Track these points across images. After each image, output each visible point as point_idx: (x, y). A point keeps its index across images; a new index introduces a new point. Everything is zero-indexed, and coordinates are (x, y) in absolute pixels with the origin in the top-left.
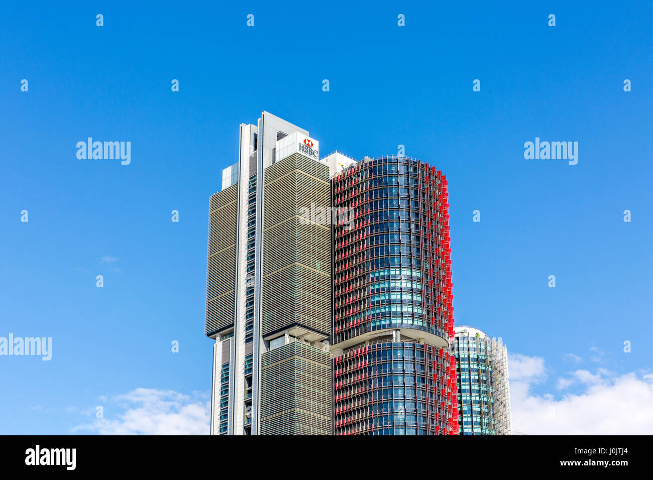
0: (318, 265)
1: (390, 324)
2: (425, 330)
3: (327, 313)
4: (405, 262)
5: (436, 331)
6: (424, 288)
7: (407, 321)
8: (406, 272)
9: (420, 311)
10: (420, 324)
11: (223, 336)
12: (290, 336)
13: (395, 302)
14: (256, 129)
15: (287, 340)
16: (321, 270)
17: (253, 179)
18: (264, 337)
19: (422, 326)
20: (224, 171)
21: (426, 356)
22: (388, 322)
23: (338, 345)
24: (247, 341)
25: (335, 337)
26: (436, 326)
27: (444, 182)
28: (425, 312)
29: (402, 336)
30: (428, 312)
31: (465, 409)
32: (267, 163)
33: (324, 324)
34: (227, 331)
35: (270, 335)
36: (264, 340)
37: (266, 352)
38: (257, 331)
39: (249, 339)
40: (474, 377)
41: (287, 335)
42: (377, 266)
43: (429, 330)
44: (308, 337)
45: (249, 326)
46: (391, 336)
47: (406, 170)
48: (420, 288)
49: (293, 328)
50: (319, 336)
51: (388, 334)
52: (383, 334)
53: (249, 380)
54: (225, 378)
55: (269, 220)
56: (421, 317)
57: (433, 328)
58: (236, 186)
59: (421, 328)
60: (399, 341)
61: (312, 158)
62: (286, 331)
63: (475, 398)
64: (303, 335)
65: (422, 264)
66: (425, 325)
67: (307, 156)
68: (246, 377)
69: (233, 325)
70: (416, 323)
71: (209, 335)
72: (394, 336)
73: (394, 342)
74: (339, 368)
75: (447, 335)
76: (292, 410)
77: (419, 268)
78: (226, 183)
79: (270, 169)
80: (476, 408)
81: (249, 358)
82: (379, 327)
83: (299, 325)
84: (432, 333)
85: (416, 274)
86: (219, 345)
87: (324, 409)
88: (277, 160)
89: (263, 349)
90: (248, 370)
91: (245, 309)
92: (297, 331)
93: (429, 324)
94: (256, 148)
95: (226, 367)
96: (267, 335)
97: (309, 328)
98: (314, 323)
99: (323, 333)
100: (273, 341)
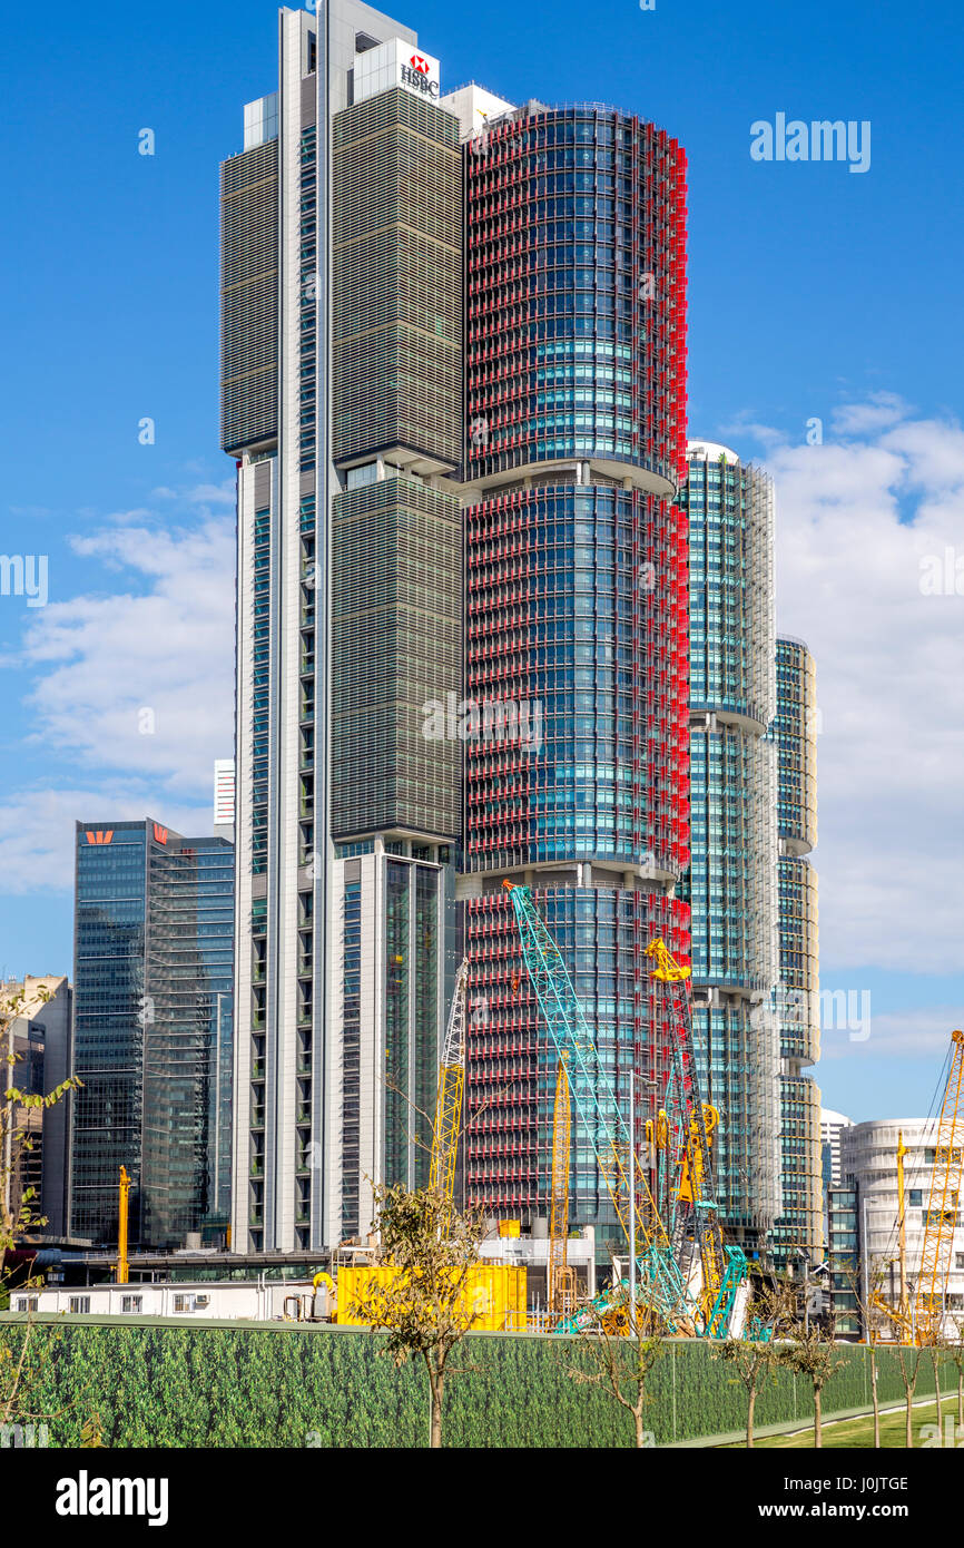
0: (438, 326)
1: (572, 450)
2: (635, 464)
3: (456, 421)
4: (602, 328)
5: (655, 465)
6: (636, 382)
7: (604, 446)
8: (604, 349)
9: (627, 427)
10: (627, 451)
11: (256, 455)
12: (386, 463)
13: (582, 407)
14: (313, 22)
15: (382, 472)
16: (442, 335)
17: (308, 134)
18: (336, 462)
19: (630, 456)
21: (636, 512)
22: (568, 446)
23: (474, 482)
24: (303, 468)
25: (469, 467)
26: (655, 455)
27: (681, 162)
28: (636, 429)
29: (594, 474)
30: (642, 427)
32: (338, 104)
33: (449, 444)
34: (265, 444)
35: (348, 460)
36: (336, 469)
37: (340, 491)
38: (323, 449)
39: (307, 464)
40: (714, 538)
41: (380, 463)
42: (551, 334)
43: (643, 464)
44: (418, 467)
45: (307, 439)
46: (573, 473)
47: (610, 136)
48: (628, 381)
49: (393, 449)
50: (437, 466)
51: (567, 467)
52: (559, 468)
53: (309, 543)
54: (262, 538)
55: (344, 228)
56: (629, 437)
57: (650, 459)
58: (274, 146)
59: (629, 459)
60: (587, 483)
61: (426, 97)
62: (378, 455)
63: (713, 578)
64: (409, 464)
65: (635, 333)
66: (637, 454)
67: (418, 93)
68: (302, 537)
69: (275, 434)
70: (619, 449)
71: (227, 450)
72: (579, 473)
73: (579, 484)
74: (476, 528)
75: (674, 471)
76: (391, 606)
77: (629, 342)
78: (253, 136)
79: (342, 117)
80: (714, 598)
81: (307, 503)
82: (551, 455)
83: (403, 444)
84: (649, 469)
85: (623, 353)
86: (249, 471)
87: (449, 604)
88: (357, 100)
89: (335, 488)
90: (307, 522)
91: (298, 405)
92: (400, 455)
93: (642, 451)
94: (312, 65)
95: (262, 515)
96: (343, 460)
97: (420, 451)
98: (431, 441)
99: (447, 461)
100: (353, 472)
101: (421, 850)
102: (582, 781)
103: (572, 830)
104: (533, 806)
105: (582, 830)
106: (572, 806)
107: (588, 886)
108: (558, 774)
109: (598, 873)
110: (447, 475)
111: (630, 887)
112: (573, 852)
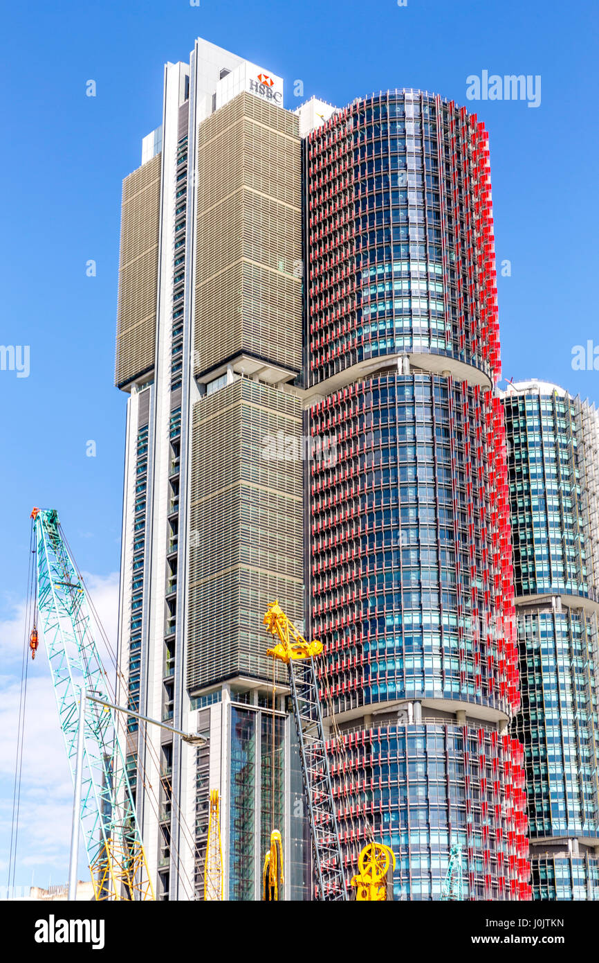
0: (281, 264)
1: (393, 348)
2: (449, 355)
3: (296, 337)
4: (416, 251)
5: (469, 359)
6: (448, 292)
7: (420, 343)
8: (417, 268)
9: (441, 327)
10: (442, 346)
11: (140, 386)
12: (235, 372)
13: (400, 313)
14: (186, 69)
15: (231, 378)
16: (286, 271)
17: (183, 142)
18: (197, 377)
19: (445, 350)
20: (144, 140)
21: (451, 395)
22: (389, 344)
23: (315, 388)
24: (173, 388)
25: (311, 375)
26: (468, 351)
27: (481, 133)
28: (449, 328)
29: (412, 367)
30: (455, 328)
31: (535, 503)
32: (203, 113)
33: (293, 355)
34: (144, 376)
36: (197, 383)
37: (200, 399)
38: (188, 370)
39: (176, 385)
40: (549, 454)
41: (230, 372)
42: (372, 260)
43: (456, 356)
44: (265, 375)
45: (177, 365)
46: (395, 367)
47: (419, 111)
48: (441, 291)
49: (239, 358)
50: (285, 374)
51: (389, 363)
52: (383, 365)
53: (176, 446)
54: (142, 449)
56: (443, 335)
57: (464, 353)
59: (443, 353)
60: (407, 372)
62: (228, 365)
63: (551, 486)
64: (257, 373)
65: (444, 253)
66: (450, 347)
67: (265, 98)
68: (171, 442)
69: (152, 367)
70: (434, 344)
71: (120, 386)
72: (400, 366)
73: (400, 374)
74: (317, 423)
75: (488, 366)
76: (236, 484)
77: (439, 261)
80: (553, 502)
81: (176, 412)
83: (248, 354)
84: (462, 361)
85: (435, 269)
86: (134, 398)
87: (290, 484)
88: (219, 106)
89: (196, 396)
90: (175, 431)
91: (170, 340)
92: (247, 364)
93: (455, 346)
94: (187, 96)
95: (143, 430)
96: (202, 376)
97: (265, 359)
98: (274, 351)
99: (289, 368)
100: (211, 384)
101: (266, 699)
102: (409, 626)
103: (401, 672)
104: (366, 653)
105: (411, 671)
106: (400, 649)
107: (419, 722)
108: (388, 622)
109: (427, 711)
110: (291, 382)
111: (462, 723)
112: (402, 694)
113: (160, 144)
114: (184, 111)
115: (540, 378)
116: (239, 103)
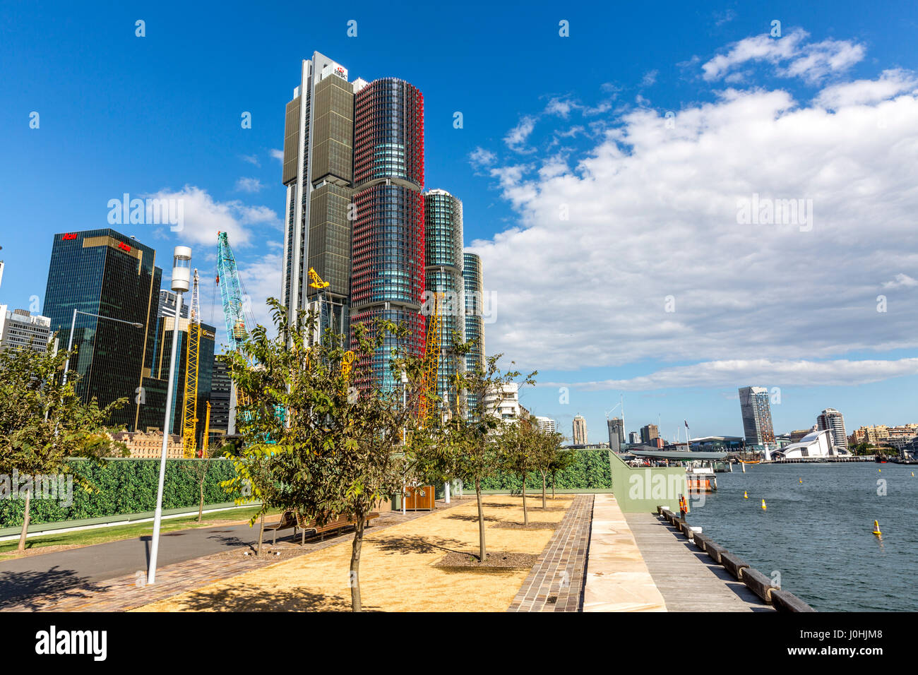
0: (345, 142)
1: (384, 175)
2: (405, 179)
3: (350, 169)
4: (395, 140)
5: (412, 180)
6: (405, 155)
7: (395, 174)
8: (395, 146)
9: (402, 168)
10: (403, 175)
11: (291, 184)
12: (326, 181)
13: (388, 163)
14: (311, 63)
15: (325, 183)
16: (346, 144)
17: (309, 91)
18: (312, 182)
20: (295, 90)
21: (405, 194)
23: (357, 189)
24: (304, 186)
25: (355, 184)
26: (412, 178)
27: (421, 97)
28: (405, 169)
29: (391, 182)
30: (407, 169)
31: (437, 233)
32: (316, 81)
33: (349, 177)
34: (293, 181)
35: (316, 182)
36: (312, 184)
38: (309, 179)
39: (305, 184)
40: (443, 216)
42: (379, 142)
43: (407, 179)
44: (339, 183)
45: (305, 177)
46: (385, 182)
47: (398, 87)
48: (403, 155)
49: (328, 176)
50: (344, 183)
51: (383, 181)
52: (381, 181)
53: (304, 207)
54: (292, 208)
55: (317, 115)
56: (403, 171)
57: (410, 178)
58: (300, 98)
59: (403, 178)
60: (390, 184)
61: (343, 78)
62: (324, 178)
63: (443, 227)
64: (335, 182)
65: (405, 141)
66: (405, 176)
67: (340, 77)
69: (296, 178)
70: (400, 175)
71: (284, 184)
72: (387, 182)
73: (387, 185)
75: (419, 184)
76: (326, 222)
77: (403, 144)
78: (296, 96)
79: (318, 85)
80: (443, 233)
81: (304, 195)
82: (378, 177)
83: (331, 174)
84: (410, 181)
85: (401, 147)
86: (289, 189)
88: (323, 79)
89: (312, 189)
90: (304, 202)
91: (303, 168)
92: (331, 178)
93: (408, 176)
94: (311, 74)
95: (293, 201)
97: (337, 177)
98: (341, 174)
99: (347, 181)
100: (318, 185)
101: (335, 300)
102: (387, 276)
103: (383, 291)
104: (371, 284)
105: (386, 291)
106: (383, 283)
107: (389, 309)
108: (379, 274)
109: (392, 305)
110: (348, 186)
111: (404, 309)
112: (384, 299)
113: (300, 92)
114: (310, 80)
115: (441, 189)
116: (331, 78)
